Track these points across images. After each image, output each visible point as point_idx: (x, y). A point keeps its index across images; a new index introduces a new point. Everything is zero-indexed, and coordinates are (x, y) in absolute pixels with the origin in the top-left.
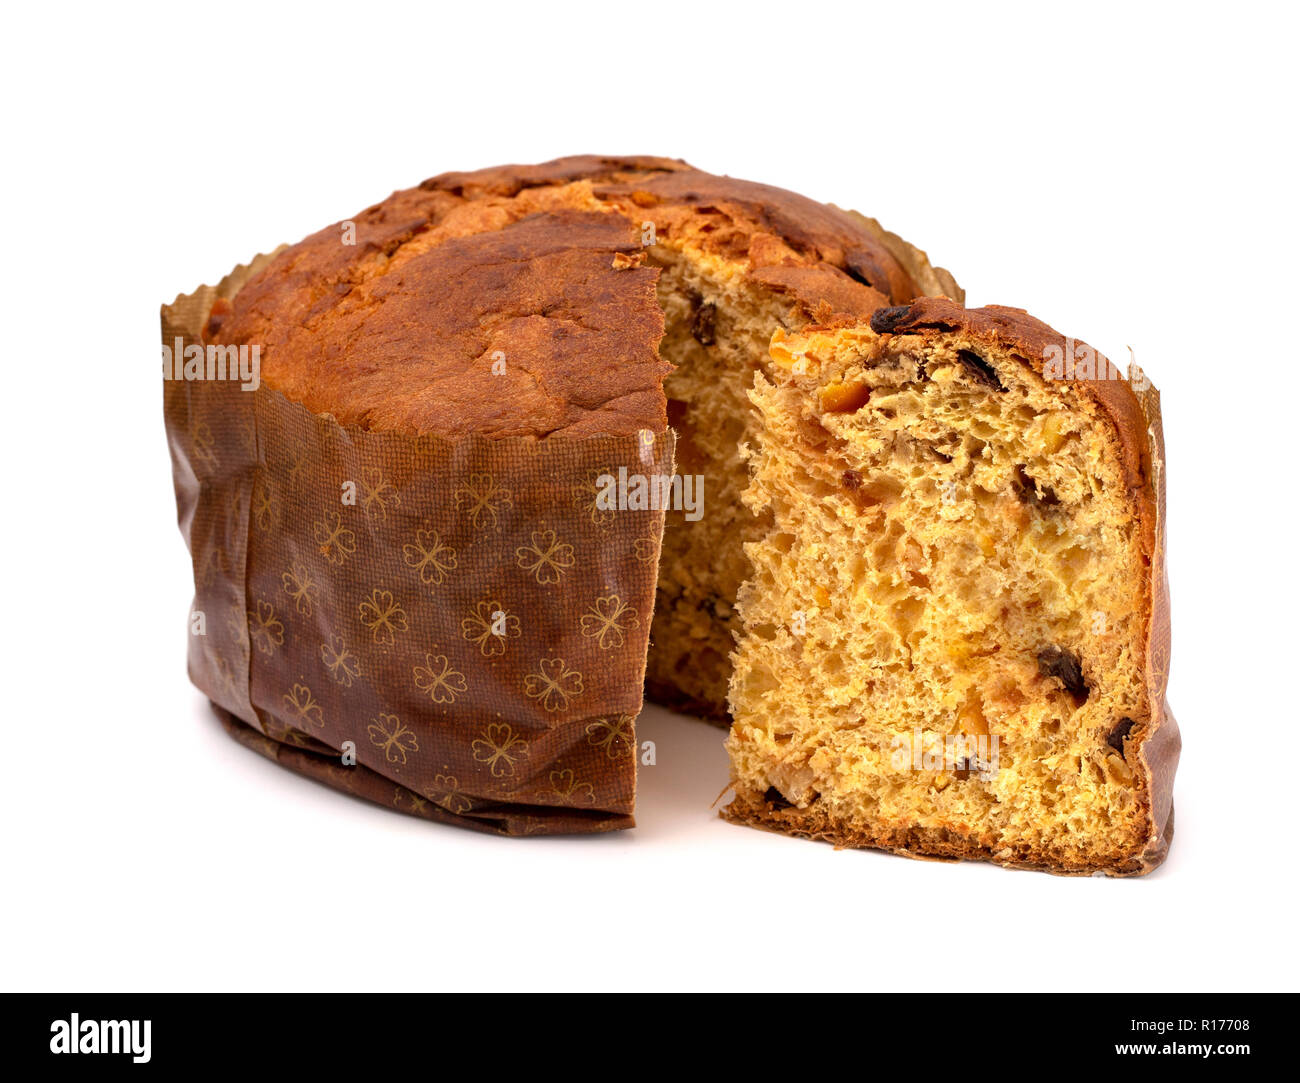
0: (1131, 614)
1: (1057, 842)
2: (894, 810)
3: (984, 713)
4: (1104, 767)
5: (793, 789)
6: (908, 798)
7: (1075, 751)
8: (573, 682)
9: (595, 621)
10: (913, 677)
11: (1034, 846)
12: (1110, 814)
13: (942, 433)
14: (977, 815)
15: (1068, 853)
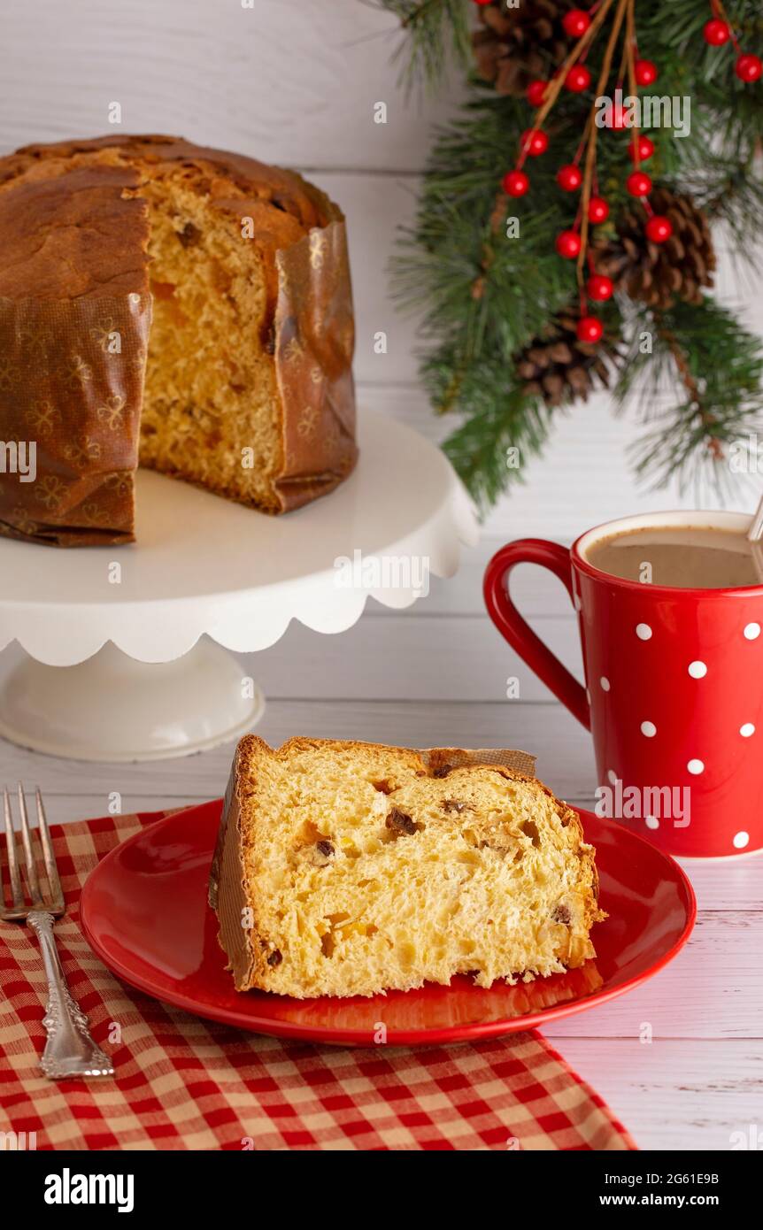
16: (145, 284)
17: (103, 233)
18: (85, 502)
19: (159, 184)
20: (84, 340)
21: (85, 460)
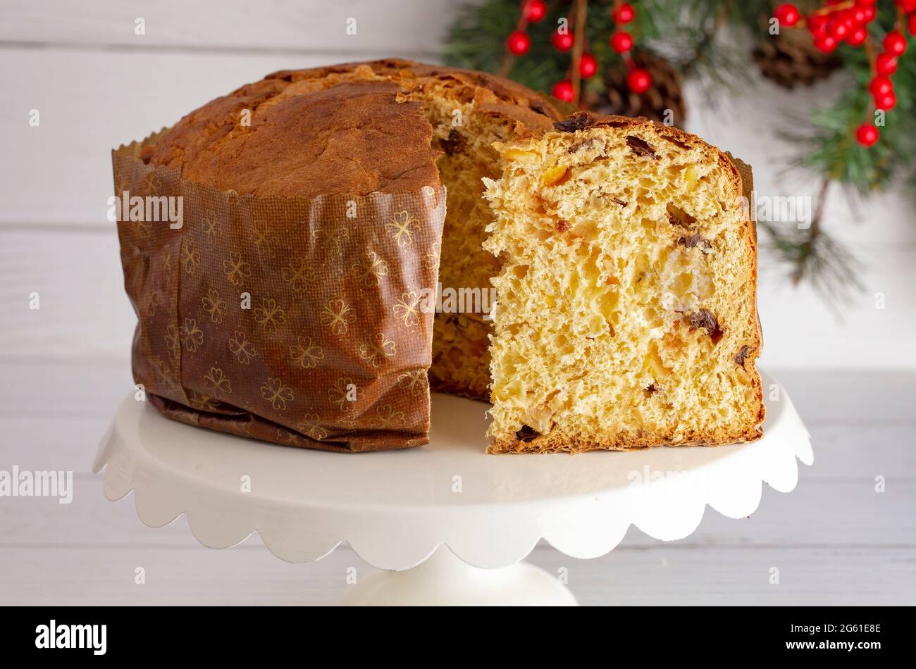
0: (746, 283)
1: (711, 427)
2: (609, 423)
3: (659, 355)
4: (735, 376)
5: (541, 423)
6: (616, 415)
7: (718, 369)
8: (389, 348)
9: (402, 308)
10: (615, 341)
11: (697, 430)
12: (739, 404)
13: (621, 189)
14: (660, 418)
15: (718, 432)
16: (436, 177)
17: (385, 133)
18: (379, 403)
19: (421, 95)
20: (379, 236)
21: (381, 359)
